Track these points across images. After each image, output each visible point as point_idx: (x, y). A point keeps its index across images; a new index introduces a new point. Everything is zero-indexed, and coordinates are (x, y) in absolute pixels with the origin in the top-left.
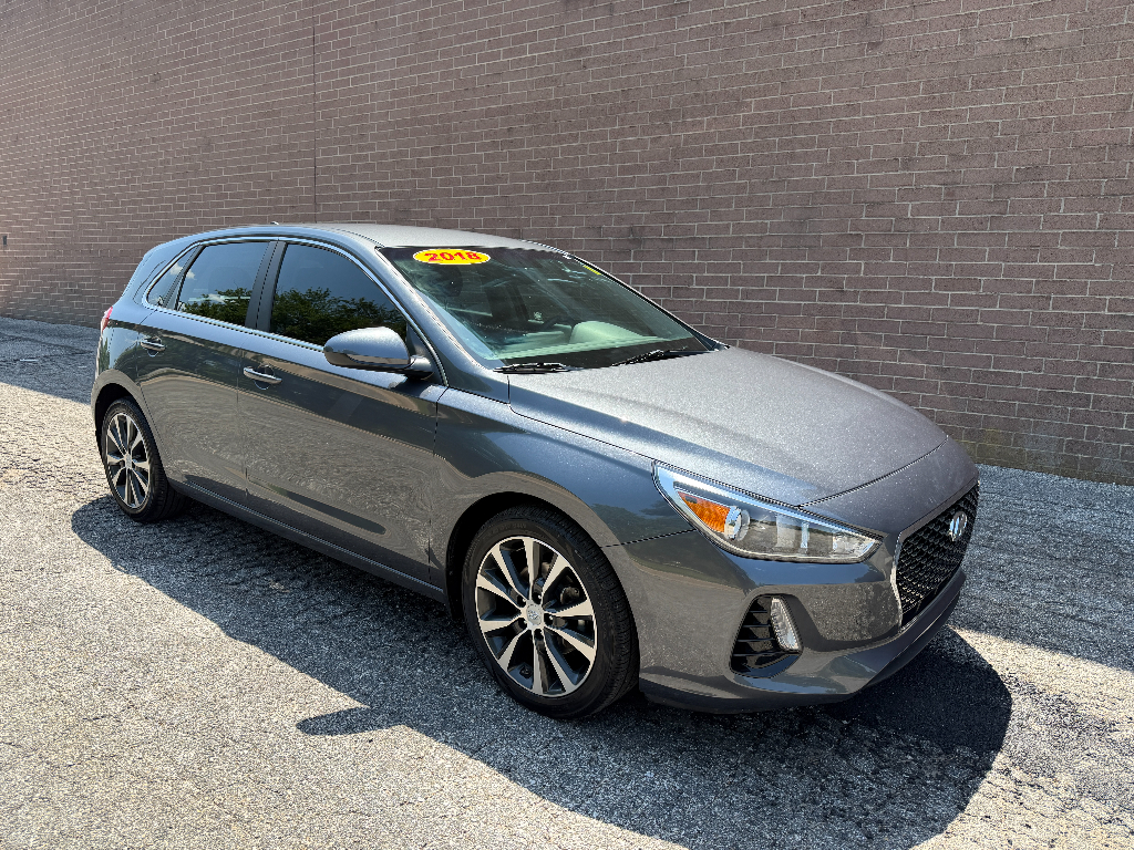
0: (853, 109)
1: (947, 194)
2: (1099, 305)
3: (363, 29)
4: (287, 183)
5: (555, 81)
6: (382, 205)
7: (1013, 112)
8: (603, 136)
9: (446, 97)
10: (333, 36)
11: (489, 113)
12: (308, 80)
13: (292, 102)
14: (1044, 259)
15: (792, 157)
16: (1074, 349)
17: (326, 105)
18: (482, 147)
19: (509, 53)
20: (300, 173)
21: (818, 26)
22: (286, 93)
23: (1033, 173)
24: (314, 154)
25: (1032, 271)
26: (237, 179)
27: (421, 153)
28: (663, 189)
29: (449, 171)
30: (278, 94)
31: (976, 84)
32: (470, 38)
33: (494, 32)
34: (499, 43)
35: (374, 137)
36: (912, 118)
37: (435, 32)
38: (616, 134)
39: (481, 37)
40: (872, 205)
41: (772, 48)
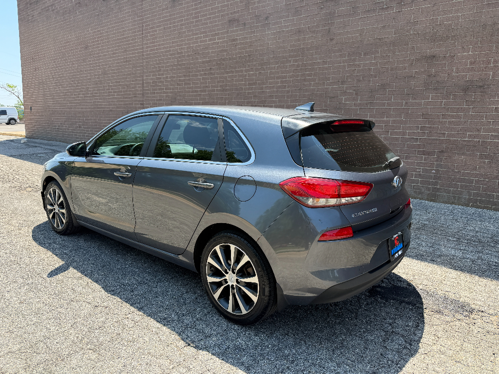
0: (325, 63)
1: (356, 94)
2: (404, 134)
3: (160, 30)
4: (133, 88)
5: (226, 51)
6: (166, 96)
7: (377, 65)
8: (242, 71)
9: (188, 56)
10: (149, 32)
11: (203, 62)
12: (140, 49)
13: (134, 57)
14: (387, 117)
15: (305, 80)
16: (396, 150)
17: (147, 58)
18: (201, 75)
19: (210, 40)
20: (138, 84)
21: (313, 32)
22: (133, 54)
23: (383, 86)
24: (143, 76)
25: (383, 121)
26: (115, 86)
27: (180, 77)
28: (262, 92)
29: (190, 84)
30: (130, 54)
31: (365, 54)
32: (197, 34)
33: (205, 32)
34: (207, 36)
35: (164, 71)
36: (344, 66)
37: (185, 32)
38: (246, 71)
39: (201, 34)
40: (331, 98)
41: (299, 40)
